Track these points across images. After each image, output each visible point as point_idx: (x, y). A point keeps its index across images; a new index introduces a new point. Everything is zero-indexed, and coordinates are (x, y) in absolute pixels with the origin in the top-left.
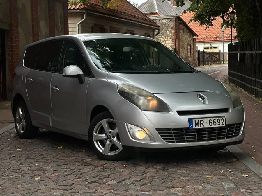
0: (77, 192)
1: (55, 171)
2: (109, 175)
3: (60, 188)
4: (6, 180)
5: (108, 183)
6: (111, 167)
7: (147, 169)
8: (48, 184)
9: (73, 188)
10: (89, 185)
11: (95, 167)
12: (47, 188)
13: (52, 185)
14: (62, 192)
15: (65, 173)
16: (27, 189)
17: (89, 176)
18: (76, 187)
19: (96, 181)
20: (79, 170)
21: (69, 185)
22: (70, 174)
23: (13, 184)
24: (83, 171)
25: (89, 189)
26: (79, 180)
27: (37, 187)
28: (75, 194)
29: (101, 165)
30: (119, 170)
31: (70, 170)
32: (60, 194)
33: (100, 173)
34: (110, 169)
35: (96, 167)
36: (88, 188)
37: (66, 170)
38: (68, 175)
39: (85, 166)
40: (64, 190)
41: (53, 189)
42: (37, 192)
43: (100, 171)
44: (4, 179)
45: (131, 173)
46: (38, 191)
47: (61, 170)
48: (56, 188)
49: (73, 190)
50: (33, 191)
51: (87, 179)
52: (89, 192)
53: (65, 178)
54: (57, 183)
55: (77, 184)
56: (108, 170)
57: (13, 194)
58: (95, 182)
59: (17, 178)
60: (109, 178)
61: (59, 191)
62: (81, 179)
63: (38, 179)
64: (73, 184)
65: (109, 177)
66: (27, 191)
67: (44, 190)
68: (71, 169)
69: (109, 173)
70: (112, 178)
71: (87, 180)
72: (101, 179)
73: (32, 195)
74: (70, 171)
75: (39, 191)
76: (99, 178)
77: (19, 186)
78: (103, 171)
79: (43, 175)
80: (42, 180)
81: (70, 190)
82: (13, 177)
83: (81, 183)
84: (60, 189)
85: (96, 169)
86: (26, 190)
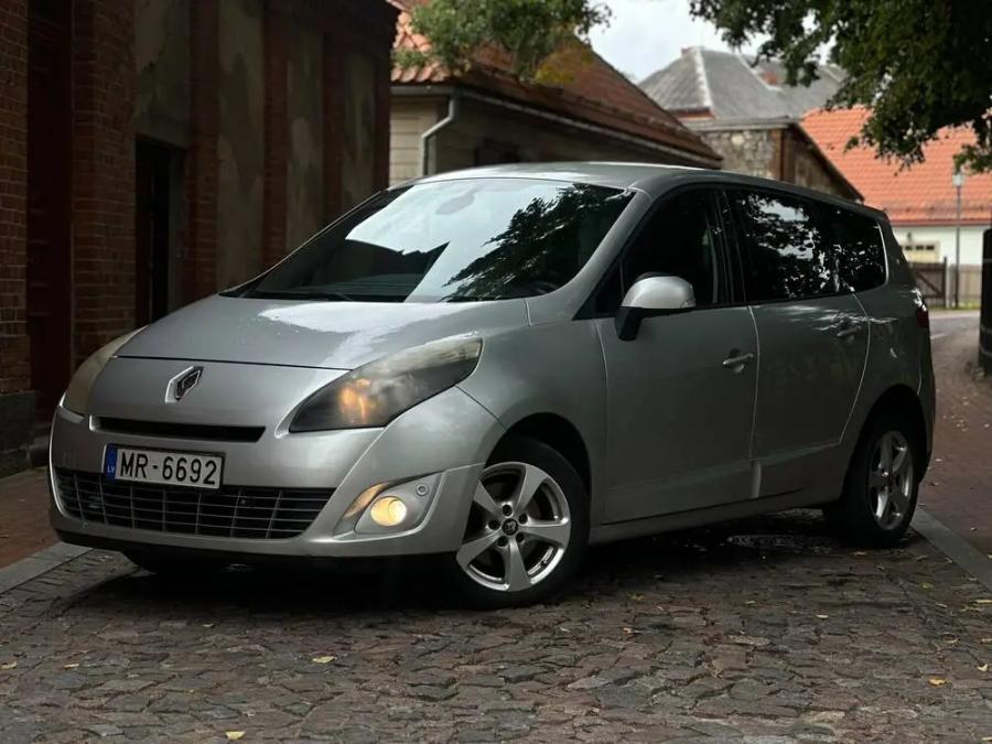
0: (471, 707)
1: (382, 637)
2: (577, 659)
3: (410, 690)
4: (214, 660)
5: (577, 685)
6: (581, 635)
7: (711, 647)
8: (362, 677)
9: (453, 695)
10: (512, 687)
11: (525, 633)
12: (364, 689)
13: (378, 681)
14: (419, 704)
15: (419, 647)
16: (293, 691)
17: (505, 659)
18: (464, 691)
19: (535, 674)
20: (466, 639)
21: (440, 685)
22: (435, 651)
23: (242, 674)
24: (483, 644)
25: (512, 697)
26: (472, 668)
27: (328, 687)
28: (465, 712)
29: (546, 628)
30: (613, 644)
31: (437, 638)
32: (410, 711)
33: (545, 652)
34: (579, 640)
35: (527, 630)
36: (509, 697)
37: (420, 636)
38: (430, 652)
39: (486, 628)
40: (424, 698)
41: (386, 693)
42: (329, 702)
43: (541, 644)
44: (204, 656)
45: (654, 656)
46: (332, 698)
47: (405, 635)
48: (393, 691)
49: (453, 701)
50: (316, 696)
51: (502, 667)
52: (513, 710)
53: (421, 663)
54: (396, 676)
55: (466, 682)
56: (573, 644)
57: (244, 702)
58: (531, 678)
59: (251, 655)
60: (577, 670)
61: (405, 703)
62: (479, 667)
63: (325, 660)
64: (453, 681)
65: (579, 664)
66: (296, 695)
67: (354, 695)
68: (437, 634)
69: (578, 654)
70: (589, 667)
71: (499, 670)
72: (551, 670)
73: (315, 709)
74: (434, 640)
75: (336, 698)
76: (543, 666)
77: (261, 680)
78: (555, 645)
79: (342, 649)
80: (339, 666)
81: (446, 699)
82: (235, 650)
83: (480, 679)
84: (410, 696)
85: (526, 638)
86: (290, 693)
